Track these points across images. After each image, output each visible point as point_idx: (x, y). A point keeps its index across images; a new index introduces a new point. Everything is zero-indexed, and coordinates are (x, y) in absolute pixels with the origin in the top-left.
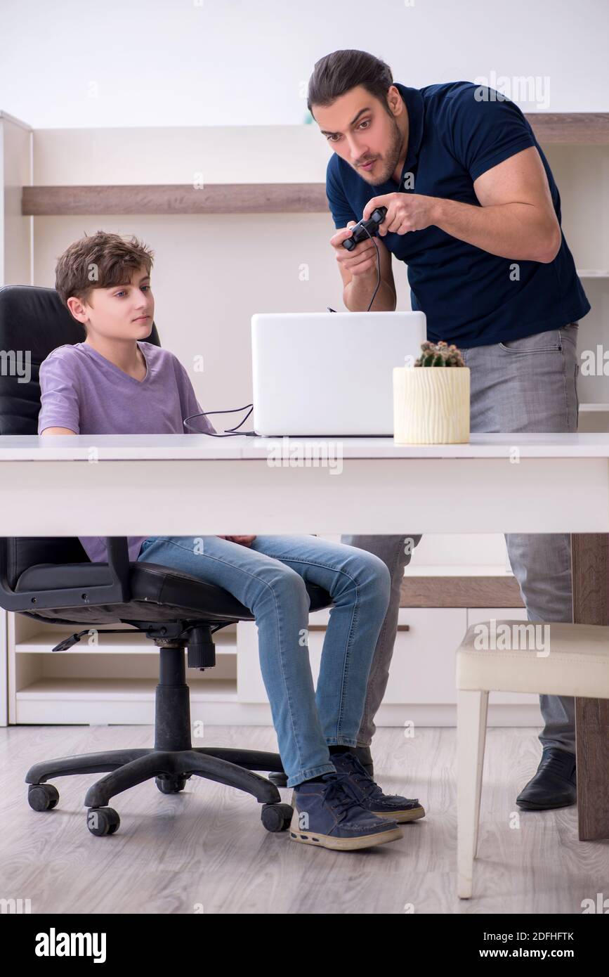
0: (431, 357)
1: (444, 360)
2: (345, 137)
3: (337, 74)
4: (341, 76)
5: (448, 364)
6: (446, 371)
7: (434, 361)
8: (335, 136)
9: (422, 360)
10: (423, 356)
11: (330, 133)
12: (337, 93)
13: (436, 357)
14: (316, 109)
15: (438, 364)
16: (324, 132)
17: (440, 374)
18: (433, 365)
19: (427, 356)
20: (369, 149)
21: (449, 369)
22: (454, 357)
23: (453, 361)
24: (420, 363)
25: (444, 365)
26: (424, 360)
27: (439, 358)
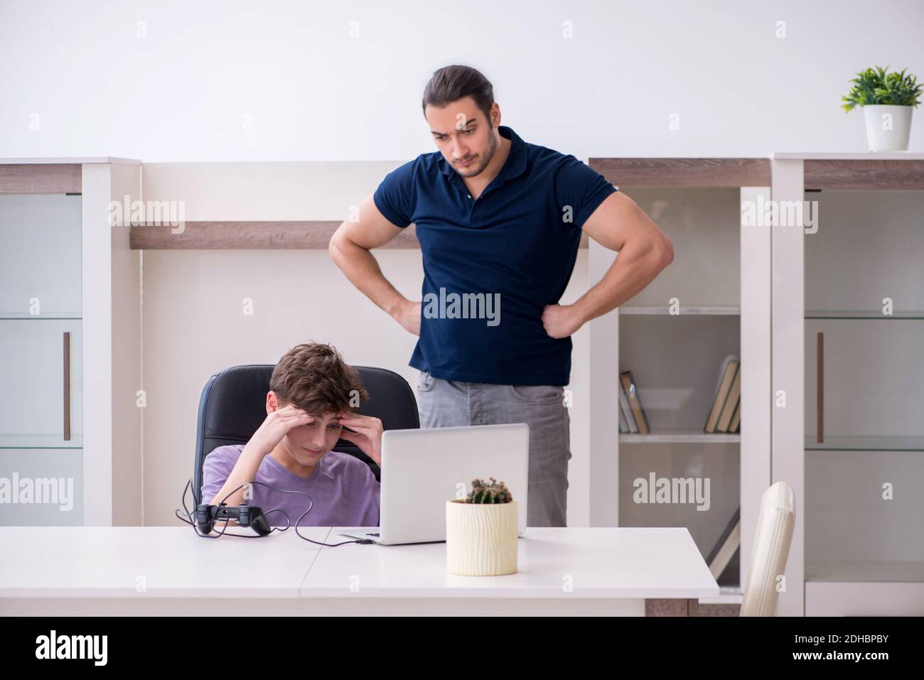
0: (481, 494)
1: (493, 495)
2: (451, 139)
3: (453, 83)
4: (456, 85)
5: (497, 501)
6: (494, 508)
7: (483, 498)
8: (442, 137)
9: (472, 495)
10: (474, 492)
11: (439, 134)
12: (451, 98)
13: (485, 494)
14: (429, 108)
15: (487, 501)
16: (434, 133)
17: (489, 511)
18: (482, 502)
19: (477, 493)
20: (469, 150)
21: (497, 506)
22: (502, 493)
23: (502, 497)
24: (470, 498)
25: (493, 501)
26: (474, 497)
27: (489, 495)
